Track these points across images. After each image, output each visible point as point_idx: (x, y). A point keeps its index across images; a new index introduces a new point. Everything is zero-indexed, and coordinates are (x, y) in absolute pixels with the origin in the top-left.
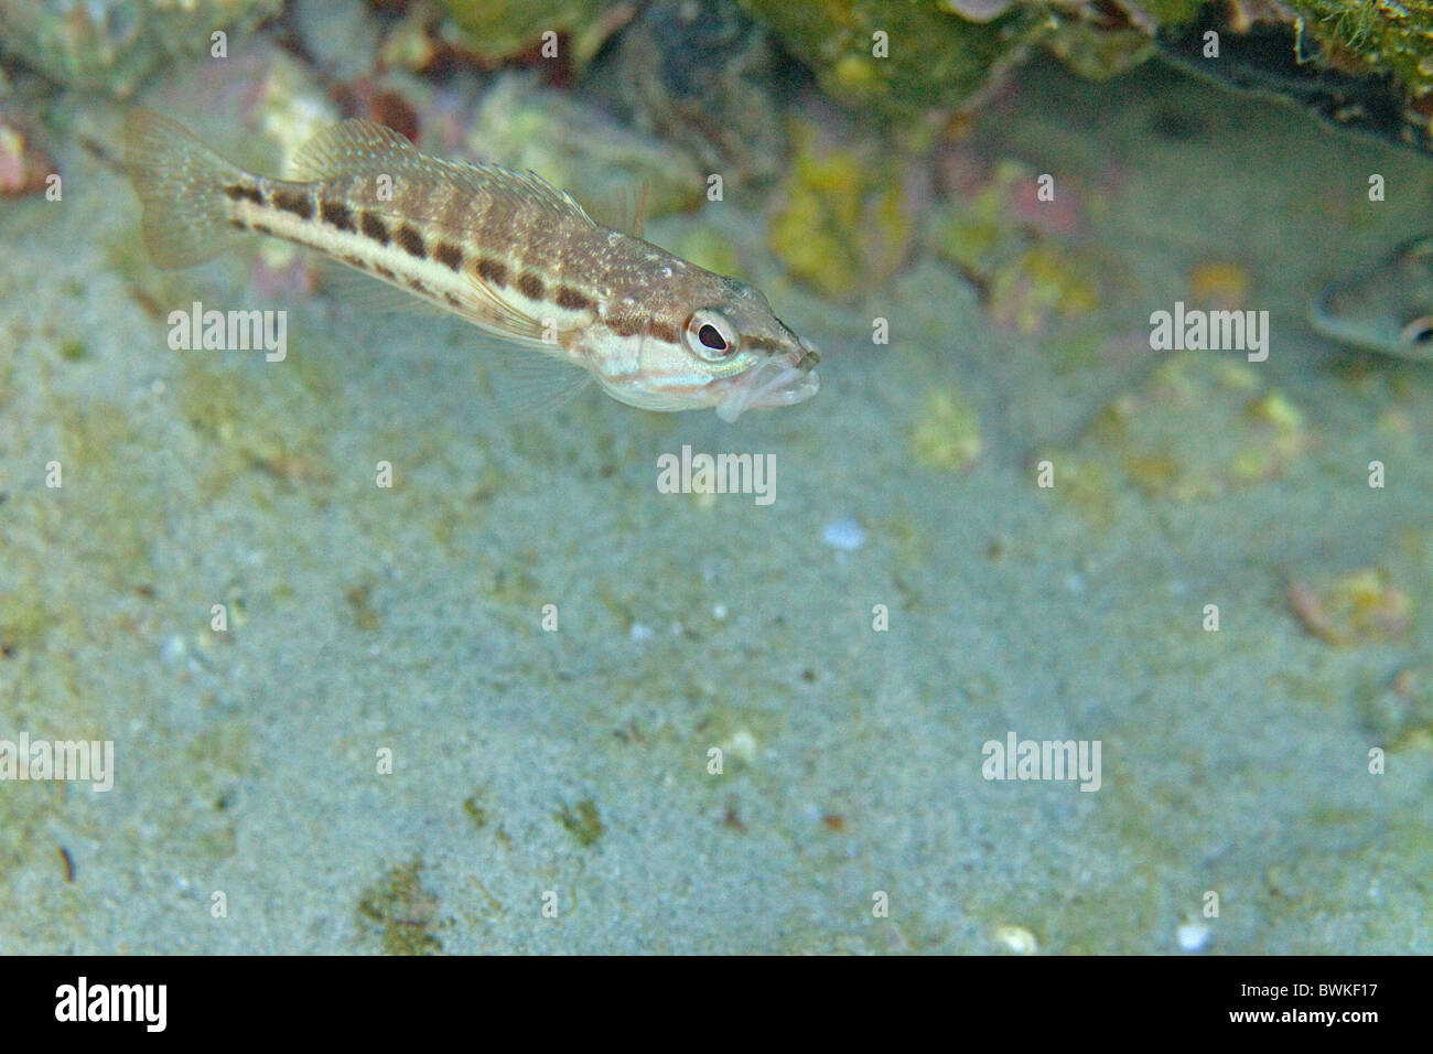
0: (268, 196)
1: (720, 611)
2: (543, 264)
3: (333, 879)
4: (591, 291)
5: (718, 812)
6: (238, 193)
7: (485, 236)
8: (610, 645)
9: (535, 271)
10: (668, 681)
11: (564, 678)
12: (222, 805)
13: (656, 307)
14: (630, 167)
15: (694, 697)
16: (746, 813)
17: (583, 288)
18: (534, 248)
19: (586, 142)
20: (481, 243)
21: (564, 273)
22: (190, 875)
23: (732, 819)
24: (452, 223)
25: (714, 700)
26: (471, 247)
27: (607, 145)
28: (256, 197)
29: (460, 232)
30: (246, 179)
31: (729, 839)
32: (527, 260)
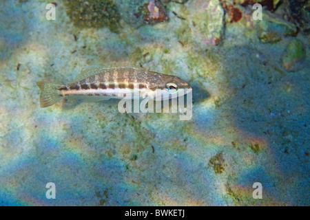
0: (68, 88)
1: (289, 112)
2: (133, 81)
3: (204, 156)
4: (144, 84)
5: (283, 150)
6: (61, 89)
7: (119, 80)
8: (266, 116)
9: (131, 83)
10: (276, 124)
11: (255, 121)
12: (185, 140)
13: (159, 84)
14: (281, 25)
15: (281, 127)
16: (289, 150)
17: (142, 83)
18: (130, 79)
19: (273, 20)
20: (118, 81)
21: (138, 82)
22: (177, 153)
23: (286, 151)
24: (111, 80)
25: (285, 128)
26: (116, 83)
27: (277, 21)
28: (65, 89)
29: (113, 80)
30: (62, 86)
31: (285, 155)
32: (129, 82)
